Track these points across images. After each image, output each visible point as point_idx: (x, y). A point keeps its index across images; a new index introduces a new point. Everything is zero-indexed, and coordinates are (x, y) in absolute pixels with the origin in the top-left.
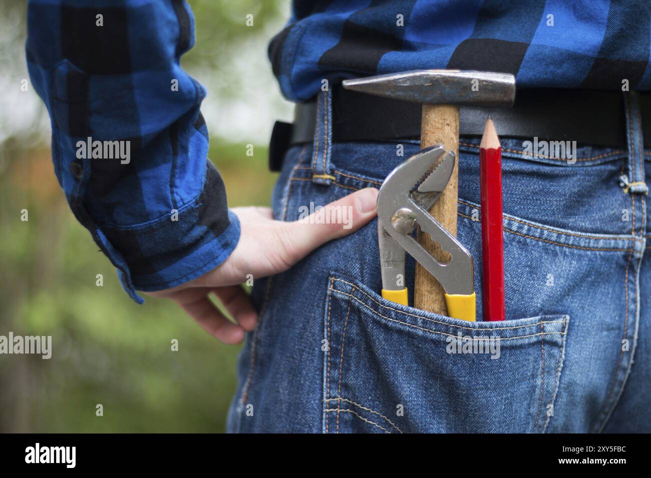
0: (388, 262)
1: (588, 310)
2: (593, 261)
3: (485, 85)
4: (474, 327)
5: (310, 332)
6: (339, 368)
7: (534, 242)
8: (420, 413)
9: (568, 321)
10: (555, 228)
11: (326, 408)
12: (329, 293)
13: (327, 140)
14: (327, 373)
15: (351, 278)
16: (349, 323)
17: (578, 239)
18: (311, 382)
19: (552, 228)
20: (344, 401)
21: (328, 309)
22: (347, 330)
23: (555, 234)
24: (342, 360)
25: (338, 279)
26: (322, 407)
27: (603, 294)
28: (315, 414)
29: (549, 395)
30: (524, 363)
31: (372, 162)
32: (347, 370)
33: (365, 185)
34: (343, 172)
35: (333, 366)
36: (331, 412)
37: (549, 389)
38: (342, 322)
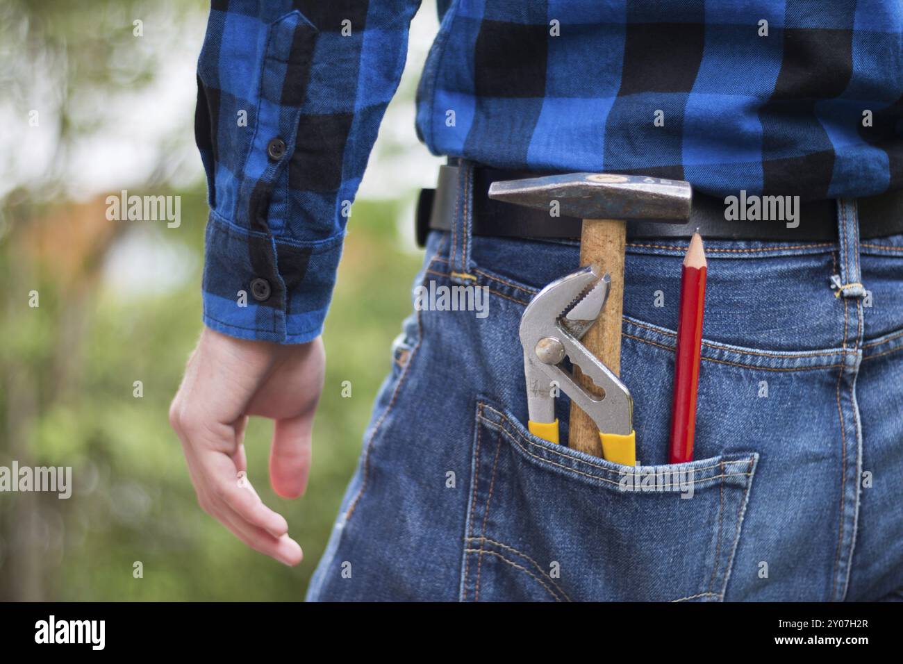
0: (534, 391)
1: (786, 442)
2: (786, 384)
3: (655, 200)
5: (455, 461)
6: (486, 504)
7: (712, 365)
8: (573, 562)
9: (756, 461)
10: (739, 348)
11: (468, 548)
12: (477, 420)
13: (466, 233)
14: (471, 508)
15: (501, 407)
16: (500, 455)
17: (768, 359)
18: (453, 517)
19: (735, 347)
20: (488, 542)
21: (477, 438)
22: (497, 463)
23: (738, 355)
24: (490, 495)
25: (487, 406)
26: (463, 545)
27: (806, 420)
28: (454, 553)
29: (728, 544)
30: (699, 509)
31: (518, 263)
32: (496, 507)
33: (512, 290)
34: (486, 272)
35: (480, 501)
36: (472, 553)
37: (729, 536)
38: (493, 454)
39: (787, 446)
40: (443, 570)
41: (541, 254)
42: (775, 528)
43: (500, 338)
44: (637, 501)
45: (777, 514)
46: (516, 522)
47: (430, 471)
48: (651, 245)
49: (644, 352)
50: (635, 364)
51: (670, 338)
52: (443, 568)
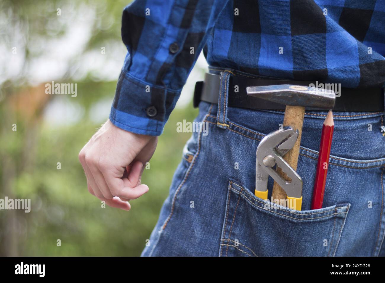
0: (259, 178)
1: (361, 198)
2: (363, 174)
3: (320, 99)
4: (303, 214)
5: (218, 206)
6: (231, 225)
7: (334, 166)
9: (349, 207)
11: (222, 244)
12: (229, 189)
14: (225, 226)
15: (241, 184)
16: (239, 204)
17: (357, 164)
18: (216, 230)
19: (344, 159)
20: (231, 242)
21: (229, 196)
22: (238, 208)
23: (345, 162)
24: (233, 221)
25: (234, 183)
26: (220, 243)
27: (369, 189)
28: (216, 246)
29: (335, 242)
30: (325, 228)
31: (249, 120)
32: (236, 226)
33: (246, 132)
34: (234, 123)
35: (228, 223)
36: (224, 246)
37: (336, 239)
38: (236, 204)
39: (361, 200)
40: (211, 253)
41: (261, 116)
42: (354, 234)
43: (241, 153)
44: (301, 225)
45: (355, 229)
46: (244, 233)
47: (206, 210)
48: (310, 114)
49: (305, 161)
50: (302, 166)
51: (317, 155)
52: (211, 252)
